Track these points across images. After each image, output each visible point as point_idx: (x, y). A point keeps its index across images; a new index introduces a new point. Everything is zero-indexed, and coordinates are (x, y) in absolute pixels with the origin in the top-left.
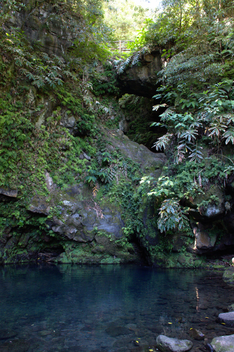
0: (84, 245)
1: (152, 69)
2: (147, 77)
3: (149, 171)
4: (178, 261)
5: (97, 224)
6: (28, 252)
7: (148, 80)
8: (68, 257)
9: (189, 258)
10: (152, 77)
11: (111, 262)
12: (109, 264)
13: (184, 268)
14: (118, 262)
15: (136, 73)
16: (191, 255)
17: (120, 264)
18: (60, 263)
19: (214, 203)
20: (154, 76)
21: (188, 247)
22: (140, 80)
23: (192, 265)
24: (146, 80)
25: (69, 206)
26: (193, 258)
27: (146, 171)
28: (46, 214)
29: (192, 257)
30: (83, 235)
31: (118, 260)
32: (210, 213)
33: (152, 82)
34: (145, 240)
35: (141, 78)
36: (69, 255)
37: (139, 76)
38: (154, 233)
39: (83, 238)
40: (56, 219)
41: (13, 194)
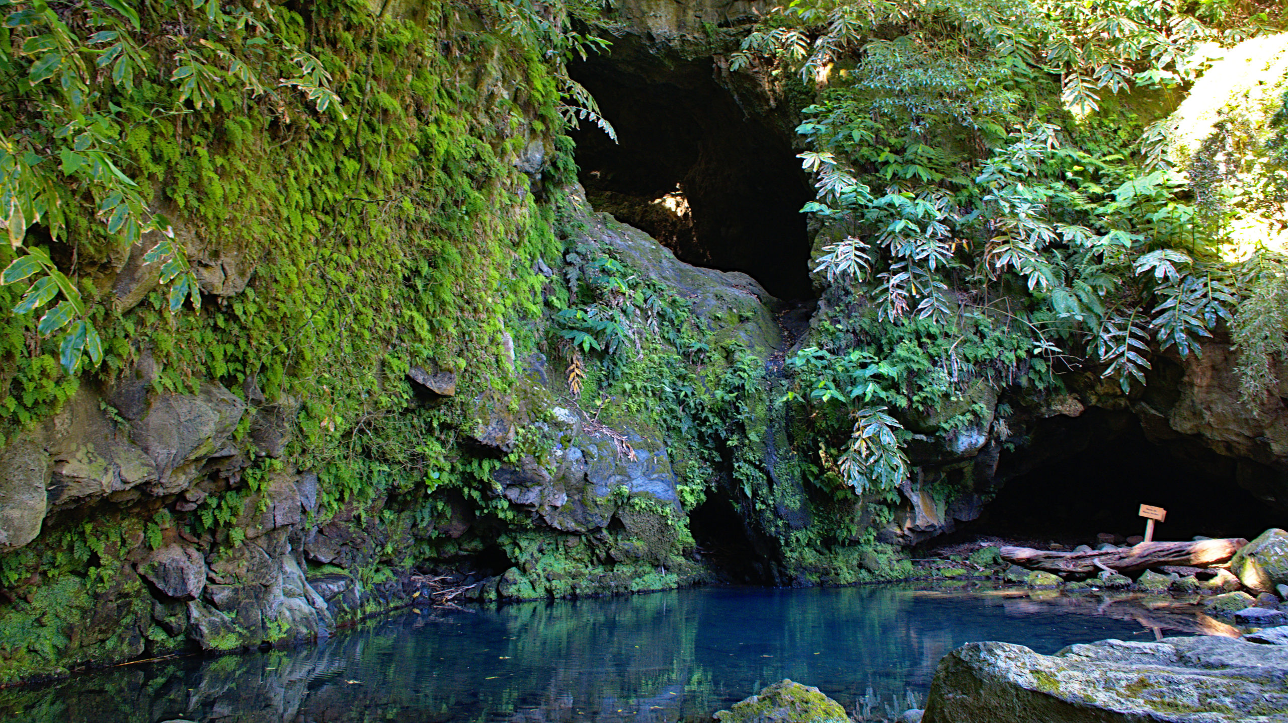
0: (572, 541)
1: (691, 13)
2: (675, 34)
3: (723, 324)
4: (861, 566)
5: (618, 478)
6: (395, 573)
7: (675, 44)
8: (532, 583)
9: (885, 557)
10: (689, 37)
11: (657, 586)
12: (653, 591)
13: (879, 583)
14: (675, 586)
15: (644, 13)
16: (889, 548)
17: (678, 588)
18: (504, 601)
19: (977, 422)
20: (696, 35)
21: (882, 530)
22: (650, 37)
23: (895, 574)
24: (669, 41)
25: (568, 425)
26: (894, 557)
27: (712, 325)
28: (505, 449)
29: (891, 553)
30: (579, 512)
31: (672, 579)
32: (966, 444)
33: (683, 51)
34: (772, 517)
35: (654, 32)
36: (538, 575)
37: (650, 24)
38: (798, 497)
39: (576, 521)
40: (530, 465)
41: (444, 386)
